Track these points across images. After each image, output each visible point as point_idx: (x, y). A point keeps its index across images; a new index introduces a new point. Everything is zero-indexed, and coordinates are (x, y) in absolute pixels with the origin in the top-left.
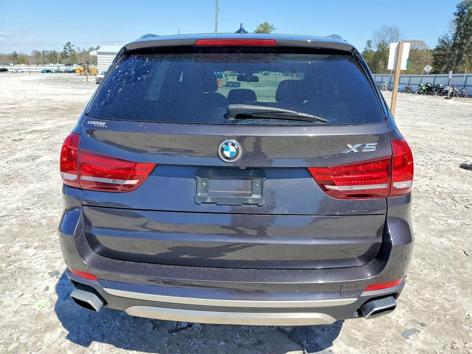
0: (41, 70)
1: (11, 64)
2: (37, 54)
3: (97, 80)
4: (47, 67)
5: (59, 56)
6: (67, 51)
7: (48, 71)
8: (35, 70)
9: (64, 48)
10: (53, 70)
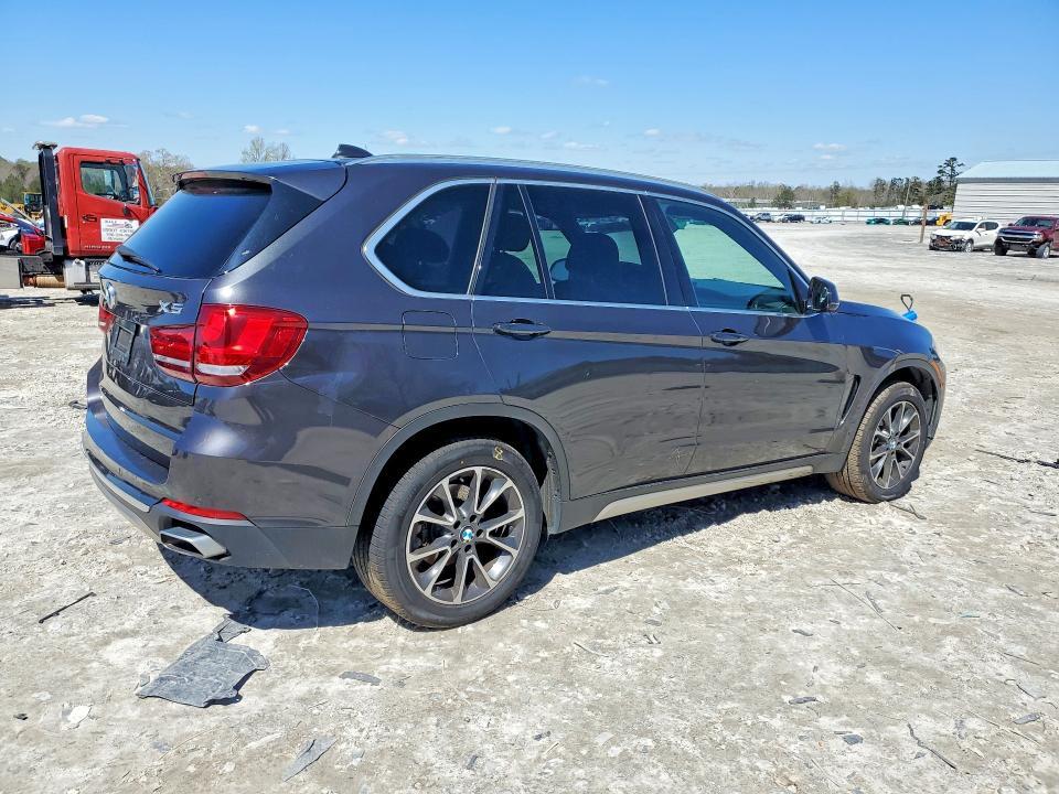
0: (866, 219)
1: (823, 207)
2: (880, 186)
3: (934, 241)
4: (880, 213)
5: (923, 190)
6: (944, 178)
7: (880, 221)
8: (855, 219)
9: (940, 172)
10: (890, 219)
